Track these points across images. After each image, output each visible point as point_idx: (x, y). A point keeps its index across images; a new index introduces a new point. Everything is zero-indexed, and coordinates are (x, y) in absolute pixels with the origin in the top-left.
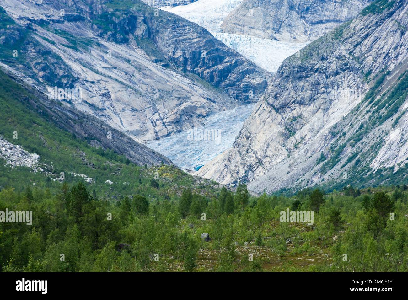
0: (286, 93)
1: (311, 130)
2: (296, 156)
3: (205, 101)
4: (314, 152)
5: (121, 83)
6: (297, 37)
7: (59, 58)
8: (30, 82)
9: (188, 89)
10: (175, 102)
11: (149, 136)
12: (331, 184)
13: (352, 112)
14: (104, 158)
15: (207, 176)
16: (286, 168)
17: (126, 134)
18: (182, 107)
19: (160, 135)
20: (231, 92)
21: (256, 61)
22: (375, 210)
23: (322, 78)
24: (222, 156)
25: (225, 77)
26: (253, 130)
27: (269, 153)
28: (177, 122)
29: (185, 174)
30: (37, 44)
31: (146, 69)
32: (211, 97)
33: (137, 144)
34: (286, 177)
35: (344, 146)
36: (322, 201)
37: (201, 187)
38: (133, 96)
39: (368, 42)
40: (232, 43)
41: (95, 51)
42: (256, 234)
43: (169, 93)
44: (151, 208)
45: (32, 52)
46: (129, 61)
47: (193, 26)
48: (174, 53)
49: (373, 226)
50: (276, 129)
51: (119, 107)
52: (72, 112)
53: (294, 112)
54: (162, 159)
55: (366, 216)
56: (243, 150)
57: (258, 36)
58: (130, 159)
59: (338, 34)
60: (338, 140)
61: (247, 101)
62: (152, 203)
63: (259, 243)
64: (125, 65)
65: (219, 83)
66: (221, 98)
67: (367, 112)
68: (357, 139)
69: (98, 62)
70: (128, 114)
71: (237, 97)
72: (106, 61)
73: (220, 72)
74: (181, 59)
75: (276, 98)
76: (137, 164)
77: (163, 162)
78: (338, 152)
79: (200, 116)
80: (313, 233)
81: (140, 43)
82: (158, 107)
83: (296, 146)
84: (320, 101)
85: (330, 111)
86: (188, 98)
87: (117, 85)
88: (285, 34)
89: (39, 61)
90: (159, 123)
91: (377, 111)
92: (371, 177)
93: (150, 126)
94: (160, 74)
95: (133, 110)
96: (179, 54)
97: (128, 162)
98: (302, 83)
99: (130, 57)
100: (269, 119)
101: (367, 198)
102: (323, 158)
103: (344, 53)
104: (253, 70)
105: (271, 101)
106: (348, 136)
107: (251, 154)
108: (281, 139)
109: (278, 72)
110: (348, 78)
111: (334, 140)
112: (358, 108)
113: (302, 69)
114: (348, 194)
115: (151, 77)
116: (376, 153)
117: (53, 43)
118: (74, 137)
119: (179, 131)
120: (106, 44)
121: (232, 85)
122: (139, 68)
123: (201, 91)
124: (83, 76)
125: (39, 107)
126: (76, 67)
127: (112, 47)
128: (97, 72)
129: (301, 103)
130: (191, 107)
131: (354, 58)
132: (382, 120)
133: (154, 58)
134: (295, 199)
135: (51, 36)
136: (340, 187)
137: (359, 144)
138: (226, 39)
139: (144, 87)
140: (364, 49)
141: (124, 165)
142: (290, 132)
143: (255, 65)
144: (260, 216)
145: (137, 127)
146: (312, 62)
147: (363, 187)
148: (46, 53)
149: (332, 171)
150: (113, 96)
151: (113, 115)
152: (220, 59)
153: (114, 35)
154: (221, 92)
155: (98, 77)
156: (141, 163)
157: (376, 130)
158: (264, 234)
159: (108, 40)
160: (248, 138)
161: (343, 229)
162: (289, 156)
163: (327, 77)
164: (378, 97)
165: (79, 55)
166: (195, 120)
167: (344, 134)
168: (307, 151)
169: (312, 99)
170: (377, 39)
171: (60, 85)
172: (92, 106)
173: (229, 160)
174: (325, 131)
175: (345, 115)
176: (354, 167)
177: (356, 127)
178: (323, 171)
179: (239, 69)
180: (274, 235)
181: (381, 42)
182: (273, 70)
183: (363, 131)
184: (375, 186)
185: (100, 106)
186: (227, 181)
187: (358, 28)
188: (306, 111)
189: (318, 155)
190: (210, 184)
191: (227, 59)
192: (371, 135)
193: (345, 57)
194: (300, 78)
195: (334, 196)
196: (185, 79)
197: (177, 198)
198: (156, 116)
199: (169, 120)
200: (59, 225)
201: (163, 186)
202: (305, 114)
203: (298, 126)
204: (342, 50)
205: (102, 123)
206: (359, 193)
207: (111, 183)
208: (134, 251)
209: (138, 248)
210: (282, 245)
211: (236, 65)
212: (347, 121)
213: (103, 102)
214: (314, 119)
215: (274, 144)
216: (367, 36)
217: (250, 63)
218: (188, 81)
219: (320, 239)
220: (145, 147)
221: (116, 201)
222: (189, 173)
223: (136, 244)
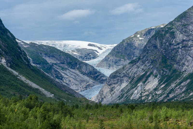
0: (111, 81)
1: (117, 90)
2: (113, 96)
3: (92, 83)
4: (117, 95)
5: (73, 78)
6: (114, 69)
7: (59, 72)
8: (52, 77)
9: (89, 80)
10: (85, 83)
11: (79, 90)
12: (121, 102)
13: (126, 86)
14: (69, 96)
15: (93, 100)
16: (111, 99)
17: (74, 90)
18: (87, 84)
19: (82, 90)
20: (98, 81)
21: (104, 74)
22: (130, 109)
23: (119, 78)
24: (96, 96)
25: (97, 77)
26: (103, 90)
27: (107, 95)
28: (86, 87)
29: (87, 100)
30: (54, 69)
31: (79, 75)
32: (94, 82)
33: (76, 92)
34: (111, 101)
35: (124, 94)
36: (119, 106)
37: (91, 102)
38: (76, 81)
39: (130, 70)
40: (99, 70)
41: (68, 71)
42: (103, 114)
43: (84, 81)
44: (79, 107)
45: (53, 71)
46: (75, 73)
47: (90, 65)
48: (85, 71)
49: (130, 112)
50: (109, 90)
51: (73, 84)
52: (62, 85)
53: (113, 86)
54: (82, 96)
55: (128, 110)
56: (101, 94)
57: (105, 68)
58: (75, 96)
59: (123, 68)
60: (123, 92)
61: (102, 83)
62: (79, 106)
63: (104, 116)
64: (74, 74)
65: (96, 79)
66: (96, 82)
67: (130, 86)
68: (127, 92)
69: (68, 73)
70: (75, 85)
71: (100, 82)
72: (70, 73)
73: (96, 76)
74: (87, 73)
75: (109, 82)
76: (76, 97)
77: (82, 97)
78: (123, 95)
79: (91, 86)
80: (116, 114)
81: (78, 69)
82: (82, 84)
83: (113, 94)
84: (119, 83)
85: (121, 86)
86: (89, 82)
87: (72, 79)
88: (111, 68)
89: (54, 73)
90: (82, 88)
91: (132, 86)
92: (130, 101)
93: (80, 88)
94: (82, 76)
95: (76, 84)
96: (87, 72)
97: (74, 96)
98: (115, 79)
99: (76, 72)
100: (107, 87)
101: (129, 106)
102: (119, 96)
103: (125, 72)
104: (104, 76)
105: (107, 83)
106: (125, 92)
107: (103, 95)
108: (110, 92)
109: (109, 76)
110: (125, 79)
111: (122, 92)
112: (127, 85)
113: (115, 76)
114: (125, 105)
115: (80, 77)
116: (132, 96)
117: (58, 69)
118: (62, 90)
119: (86, 90)
120: (70, 69)
121: (99, 79)
122: (77, 75)
123: (91, 80)
124: (64, 76)
125: (54, 83)
126: (63, 74)
127: (71, 70)
128: (68, 76)
129: (115, 84)
130: (89, 84)
131: (127, 74)
132: (133, 88)
133: (81, 73)
134: (112, 106)
135: (57, 67)
136: (123, 103)
137: (128, 93)
138: (98, 69)
139: (79, 79)
140: (129, 72)
141: (73, 97)
142: (112, 90)
143: (104, 75)
144: (104, 109)
145: (77, 89)
146: (117, 74)
147: (128, 103)
148: (56, 71)
149: (121, 100)
150: (71, 81)
151: (71, 86)
152: (96, 73)
153: (72, 67)
154: (96, 81)
155: (68, 77)
156: (77, 97)
157: (132, 90)
158: (105, 114)
159: (71, 68)
160: (102, 91)
161: (123, 113)
162: (111, 96)
163: (121, 78)
164: (132, 83)
165: (64, 72)
166: (90, 87)
167: (124, 91)
168: (116, 95)
169: (117, 83)
170: (132, 69)
171: (59, 78)
172: (66, 83)
173: (98, 97)
174: (120, 90)
175: (124, 87)
176: (126, 99)
177: (127, 89)
178: (119, 99)
179: (101, 76)
180: (107, 114)
181: (133, 70)
182: (108, 76)
183: (129, 90)
184: (131, 103)
185: (68, 83)
186: (97, 101)
187: (128, 67)
188: (116, 86)
189: (118, 96)
190: (93, 102)
191: (98, 73)
192: (130, 91)
193: (125, 73)
194: (114, 78)
195: (122, 105)
196: (88, 78)
197: (85, 105)
198: (81, 86)
199: (84, 87)
200: (57, 111)
201: (82, 102)
202: (115, 86)
203: (114, 89)
204: (124, 72)
205: (69, 87)
206: (127, 105)
207: (70, 101)
208: (74, 117)
209: (75, 116)
210: (109, 116)
211: (100, 75)
212: (125, 88)
213: (69, 83)
214: (117, 87)
215: (108, 93)
216: (130, 69)
217: (103, 74)
218: (89, 78)
219: (117, 115)
220: (78, 93)
221: (71, 105)
222: (88, 99)
223: (75, 115)
